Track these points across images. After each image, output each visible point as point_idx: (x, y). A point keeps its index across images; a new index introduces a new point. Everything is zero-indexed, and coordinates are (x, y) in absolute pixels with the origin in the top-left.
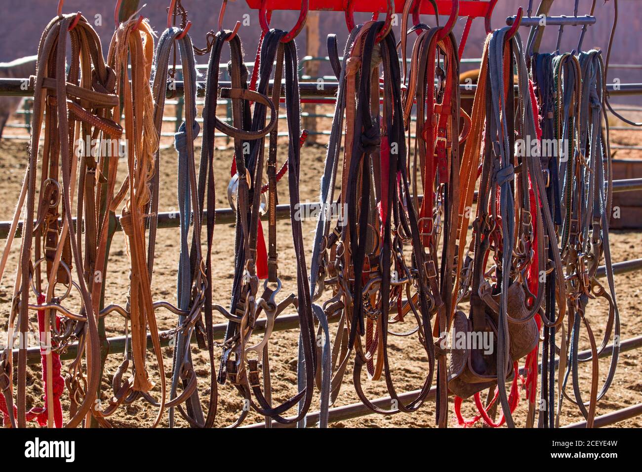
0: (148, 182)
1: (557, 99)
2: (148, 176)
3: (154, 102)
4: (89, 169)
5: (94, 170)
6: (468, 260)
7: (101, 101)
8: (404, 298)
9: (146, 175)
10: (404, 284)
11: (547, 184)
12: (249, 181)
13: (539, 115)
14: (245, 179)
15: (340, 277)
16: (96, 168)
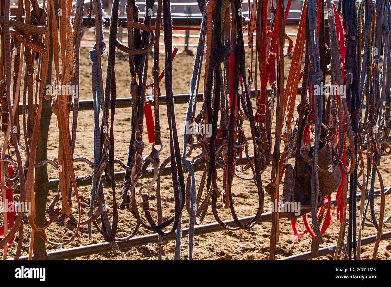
0: (69, 81)
1: (359, 27)
2: (70, 77)
3: (73, 31)
4: (30, 73)
5: (33, 74)
6: (295, 131)
7: (32, 30)
8: (244, 156)
9: (68, 77)
10: (244, 147)
11: (351, 82)
12: (137, 81)
13: (345, 38)
14: (135, 79)
15: (202, 142)
16: (33, 73)
